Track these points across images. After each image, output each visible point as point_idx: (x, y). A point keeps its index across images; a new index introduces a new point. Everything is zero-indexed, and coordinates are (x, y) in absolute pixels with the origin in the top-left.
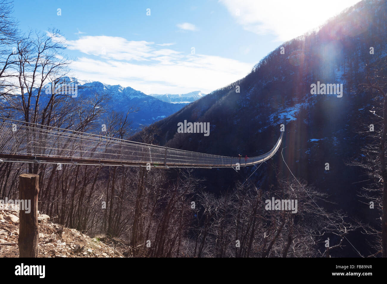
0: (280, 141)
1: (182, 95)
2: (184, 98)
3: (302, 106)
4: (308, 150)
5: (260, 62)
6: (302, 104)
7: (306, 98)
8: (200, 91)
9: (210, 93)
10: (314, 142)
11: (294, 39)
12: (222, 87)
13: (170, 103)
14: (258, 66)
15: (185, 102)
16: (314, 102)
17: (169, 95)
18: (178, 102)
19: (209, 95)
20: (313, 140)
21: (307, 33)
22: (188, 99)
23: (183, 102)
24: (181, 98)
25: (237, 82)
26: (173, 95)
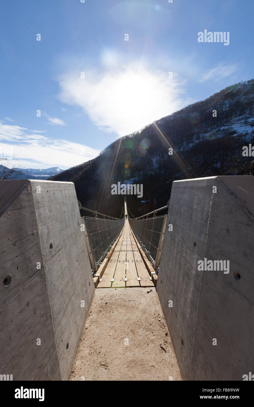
0: (125, 204)
1: (43, 170)
2: (44, 172)
3: (134, 180)
4: (140, 208)
5: (106, 149)
6: (134, 178)
7: (136, 174)
8: (58, 168)
9: (69, 169)
10: (144, 203)
11: (127, 136)
12: (78, 165)
13: (32, 176)
14: (104, 151)
15: (45, 176)
16: (141, 177)
17: (31, 170)
18: (39, 176)
19: (67, 170)
20: (143, 202)
21: (135, 133)
22: (48, 173)
23: (44, 176)
24: (41, 172)
25: (88, 162)
26: (35, 170)
